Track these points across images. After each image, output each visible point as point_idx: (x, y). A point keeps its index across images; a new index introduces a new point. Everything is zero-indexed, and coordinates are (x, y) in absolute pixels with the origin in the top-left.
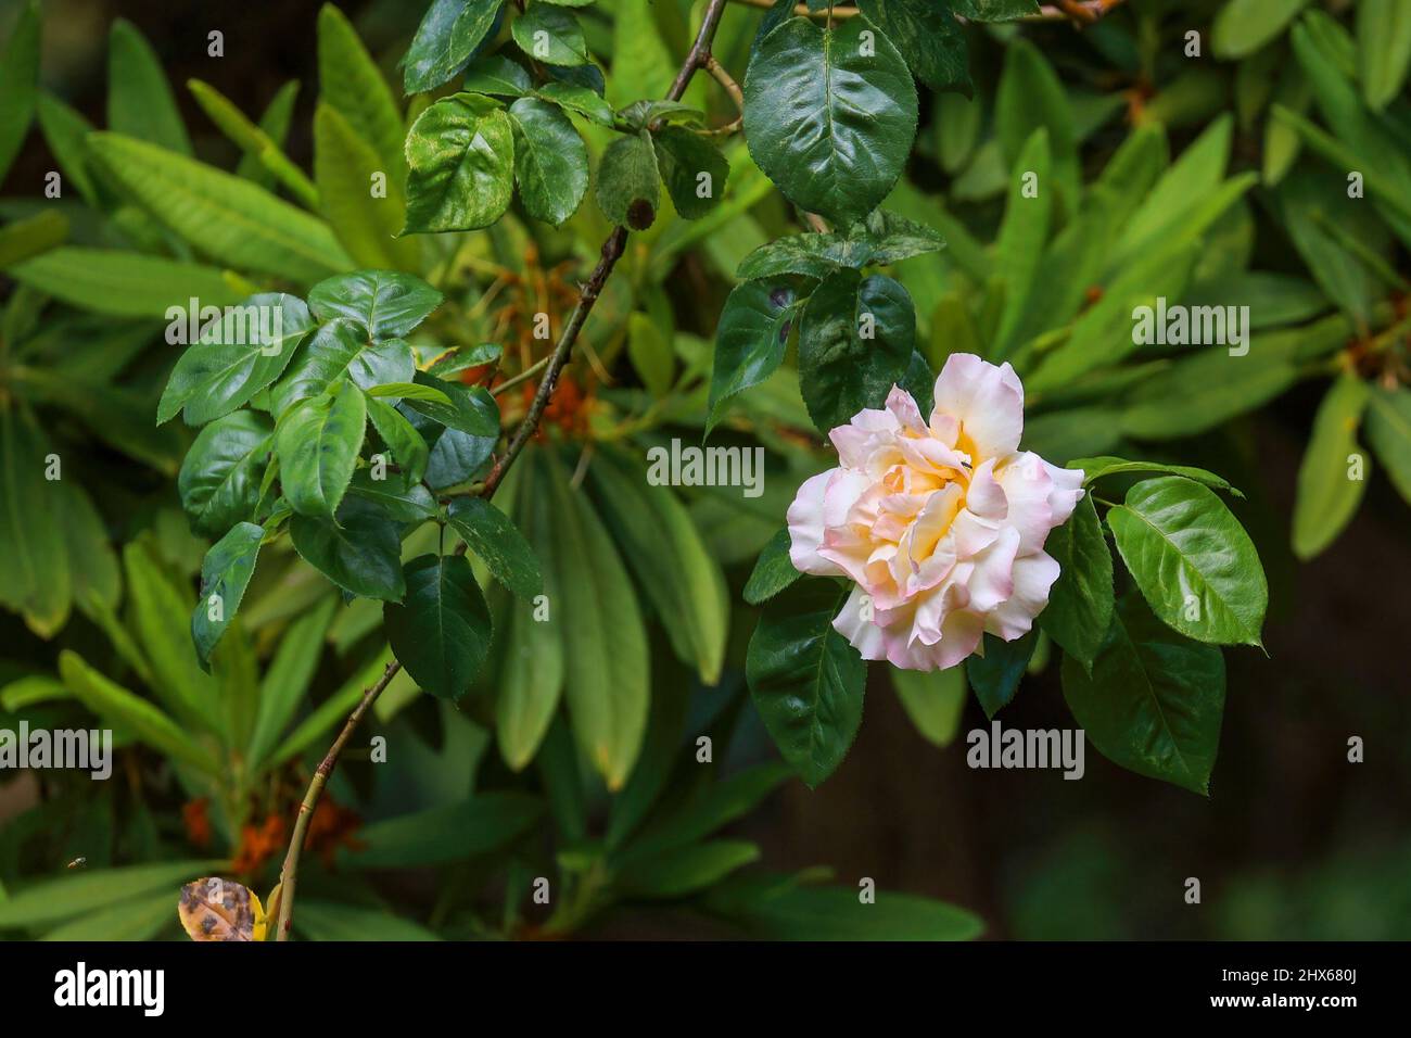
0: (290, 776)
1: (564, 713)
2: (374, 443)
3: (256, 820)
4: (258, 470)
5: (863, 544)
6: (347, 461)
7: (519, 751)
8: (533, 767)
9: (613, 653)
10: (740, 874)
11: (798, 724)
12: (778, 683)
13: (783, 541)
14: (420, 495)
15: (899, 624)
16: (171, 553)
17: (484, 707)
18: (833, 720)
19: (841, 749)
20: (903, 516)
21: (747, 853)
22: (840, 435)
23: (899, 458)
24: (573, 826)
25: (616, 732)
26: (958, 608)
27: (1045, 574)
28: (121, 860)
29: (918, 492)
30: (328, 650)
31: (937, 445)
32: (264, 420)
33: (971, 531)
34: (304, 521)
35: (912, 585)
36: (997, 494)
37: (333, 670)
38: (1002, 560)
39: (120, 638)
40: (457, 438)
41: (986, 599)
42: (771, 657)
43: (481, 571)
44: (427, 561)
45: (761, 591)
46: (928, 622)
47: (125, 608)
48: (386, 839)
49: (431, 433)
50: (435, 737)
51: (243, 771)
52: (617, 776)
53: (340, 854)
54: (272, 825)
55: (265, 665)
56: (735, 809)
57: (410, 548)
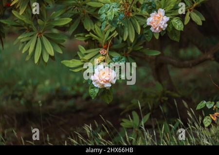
0: (107, 42)
1: (128, 36)
2: (115, 15)
3: (105, 45)
4: (106, 18)
5: (153, 23)
6: (113, 17)
7: (125, 40)
8: (126, 41)
9: (132, 32)
10: (142, 48)
11: (147, 37)
12: (146, 34)
13: (146, 23)
14: (118, 19)
15: (155, 29)
16: (98, 25)
17: (122, 37)
18: (150, 36)
19: (151, 39)
20: (155, 21)
21: (142, 47)
22: (151, 15)
23: (155, 16)
24: (129, 45)
25: (132, 37)
26: (160, 28)
27: (166, 25)
28: (95, 48)
29: (157, 19)
30: (110, 32)
31: (158, 15)
32: (106, 14)
33: (161, 22)
34: (110, 21)
35: (156, 26)
36: (163, 19)
37: (111, 34)
38: (163, 24)
39: (94, 32)
40: (121, 15)
41: (162, 27)
42: (145, 32)
43: (123, 24)
44: (119, 24)
45: (144, 27)
46: (157, 29)
47: (95, 29)
48: (115, 46)
49: (119, 15)
50: (119, 39)
51: (104, 41)
52: (132, 41)
53: (111, 47)
54: (106, 45)
55: (105, 33)
56: (141, 44)
57: (118, 23)
